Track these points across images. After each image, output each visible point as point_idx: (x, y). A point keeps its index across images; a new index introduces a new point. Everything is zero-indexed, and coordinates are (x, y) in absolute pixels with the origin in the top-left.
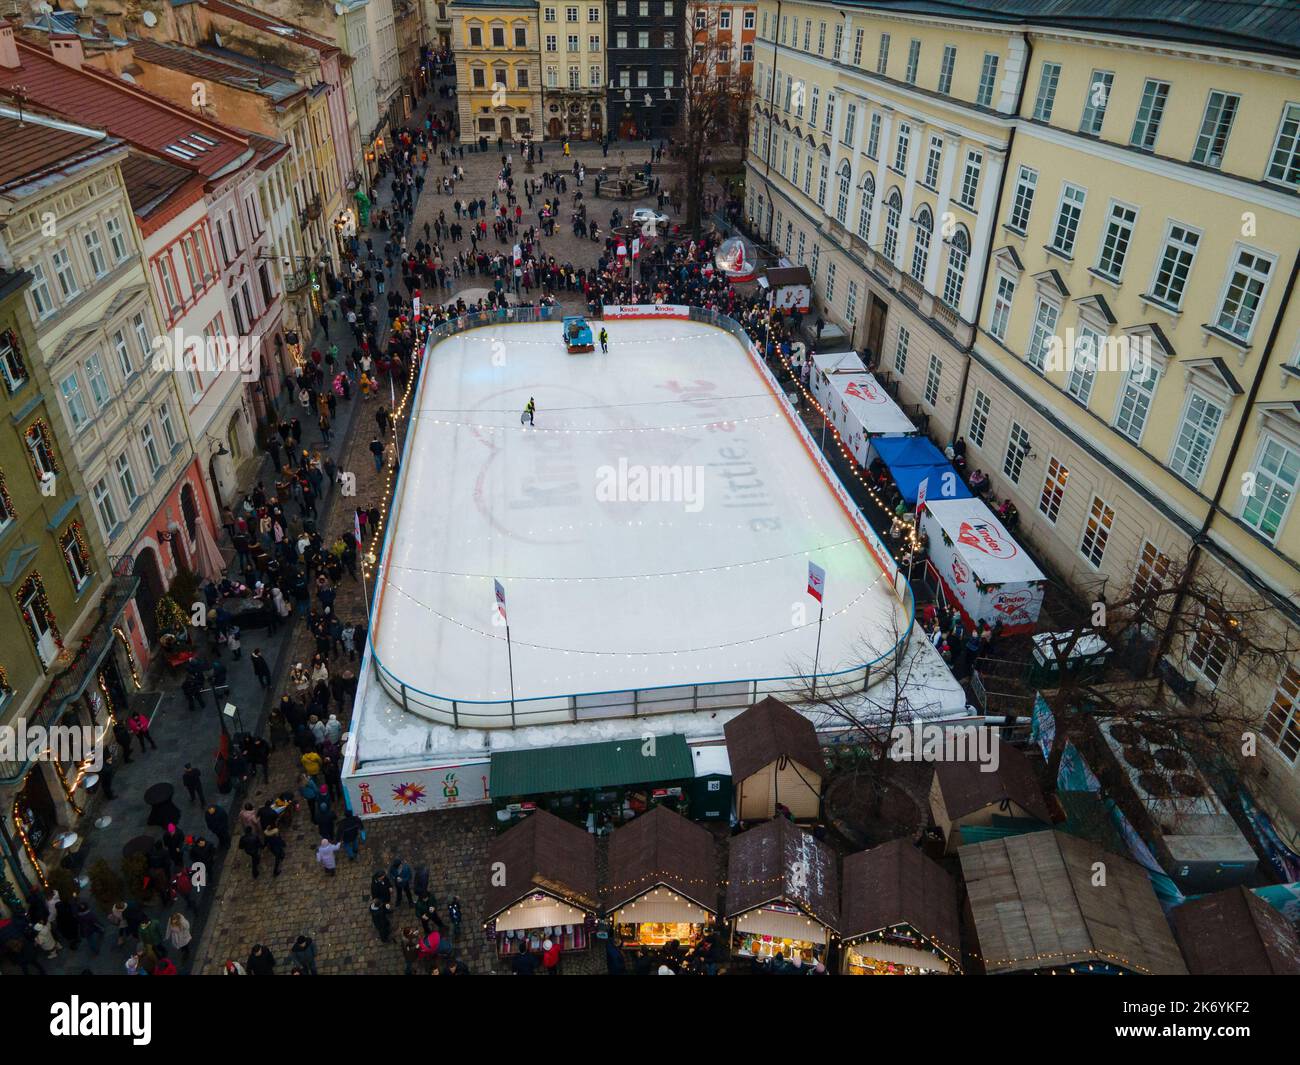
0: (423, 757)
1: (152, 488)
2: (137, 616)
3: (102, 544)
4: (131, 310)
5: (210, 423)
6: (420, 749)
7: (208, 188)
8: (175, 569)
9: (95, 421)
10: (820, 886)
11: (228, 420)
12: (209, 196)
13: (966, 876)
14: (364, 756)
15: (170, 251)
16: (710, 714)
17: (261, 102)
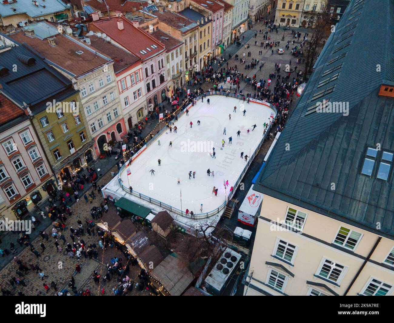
0: (115, 192)
1: (107, 125)
2: (98, 147)
3: (90, 134)
4: (110, 91)
5: (130, 111)
6: (115, 191)
7: (142, 63)
8: (111, 139)
9: (94, 113)
10: (141, 246)
11: (138, 110)
12: (142, 64)
13: (164, 260)
14: (107, 188)
15: (125, 78)
16: (163, 208)
17: (180, 32)
